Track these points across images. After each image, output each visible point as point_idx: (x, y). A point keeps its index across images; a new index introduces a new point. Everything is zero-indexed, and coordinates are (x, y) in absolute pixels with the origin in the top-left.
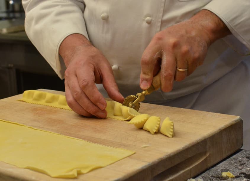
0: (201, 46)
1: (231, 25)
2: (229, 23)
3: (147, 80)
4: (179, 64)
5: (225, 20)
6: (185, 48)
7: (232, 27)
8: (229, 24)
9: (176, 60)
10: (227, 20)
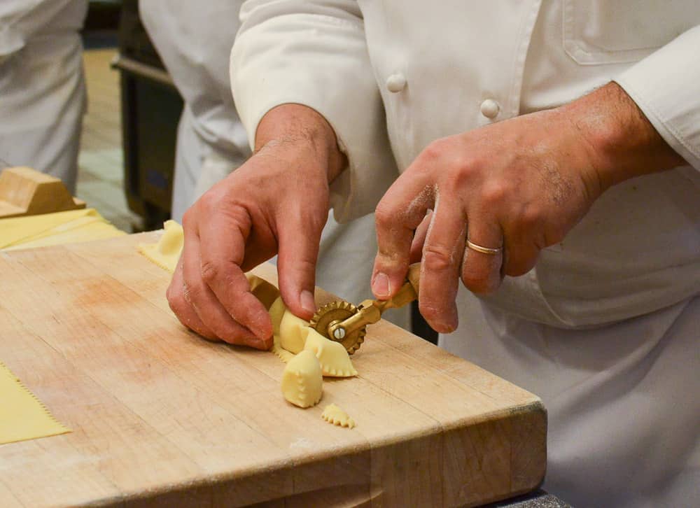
0: (556, 185)
1: (674, 133)
2: (668, 127)
3: (387, 272)
4: (474, 230)
5: (657, 117)
6: (493, 186)
7: (678, 141)
8: (667, 130)
9: (465, 219)
10: (661, 118)
